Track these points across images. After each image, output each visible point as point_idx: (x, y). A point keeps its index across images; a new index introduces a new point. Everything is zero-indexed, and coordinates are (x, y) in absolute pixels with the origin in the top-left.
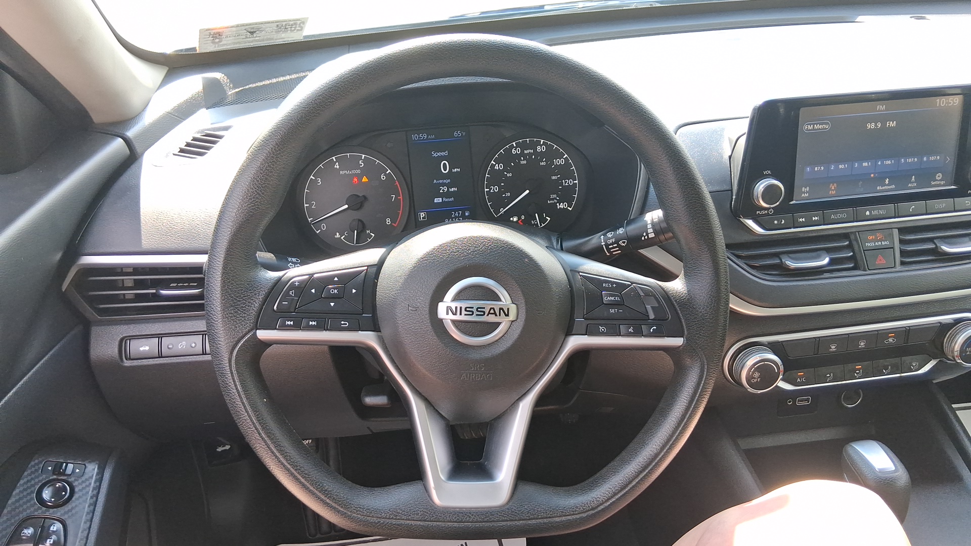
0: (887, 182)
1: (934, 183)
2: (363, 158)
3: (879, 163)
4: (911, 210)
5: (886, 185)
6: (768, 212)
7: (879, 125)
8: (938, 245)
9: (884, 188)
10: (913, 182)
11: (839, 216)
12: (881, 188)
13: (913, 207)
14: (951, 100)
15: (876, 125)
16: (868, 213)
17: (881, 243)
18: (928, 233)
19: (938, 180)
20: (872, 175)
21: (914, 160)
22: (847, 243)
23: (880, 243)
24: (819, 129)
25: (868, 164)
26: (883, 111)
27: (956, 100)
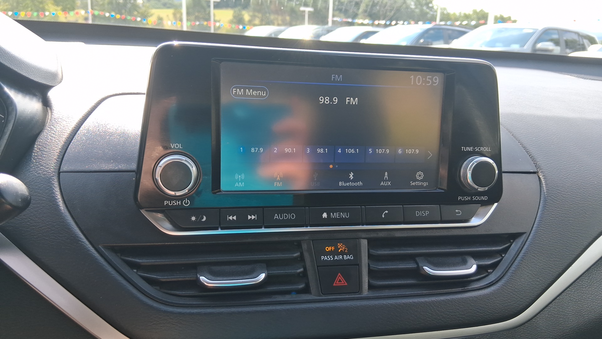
0: (351, 176)
1: (414, 184)
3: (340, 151)
4: (383, 216)
5: (349, 180)
6: (182, 203)
7: (336, 100)
8: (420, 265)
9: (348, 184)
10: (386, 181)
11: (286, 215)
12: (344, 184)
13: (387, 212)
14: (429, 78)
15: (331, 100)
16: (325, 215)
17: (343, 257)
18: (408, 249)
19: (418, 181)
20: (331, 166)
21: (385, 151)
22: (297, 254)
23: (341, 257)
24: (253, 96)
25: (324, 150)
26: (340, 82)
27: (436, 79)
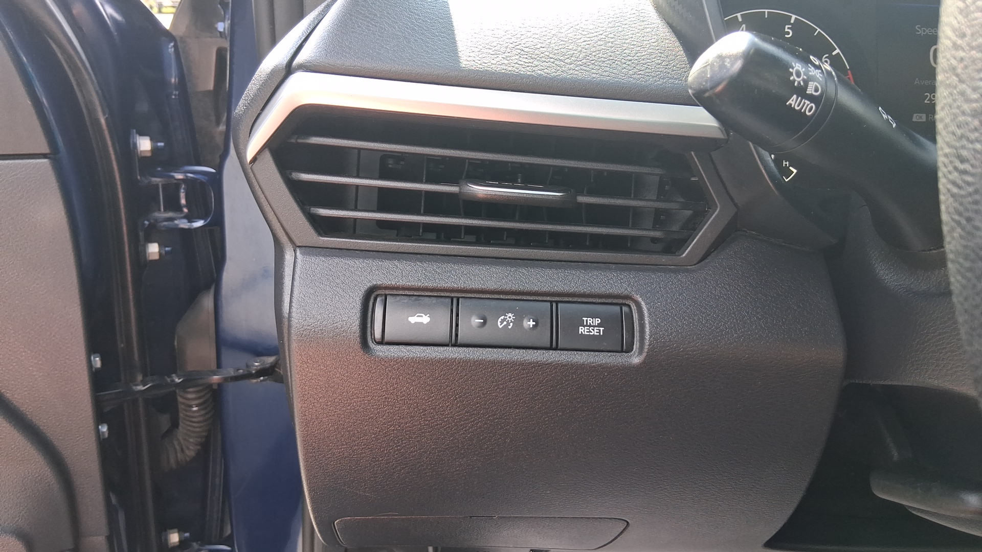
2: (792, 21)
